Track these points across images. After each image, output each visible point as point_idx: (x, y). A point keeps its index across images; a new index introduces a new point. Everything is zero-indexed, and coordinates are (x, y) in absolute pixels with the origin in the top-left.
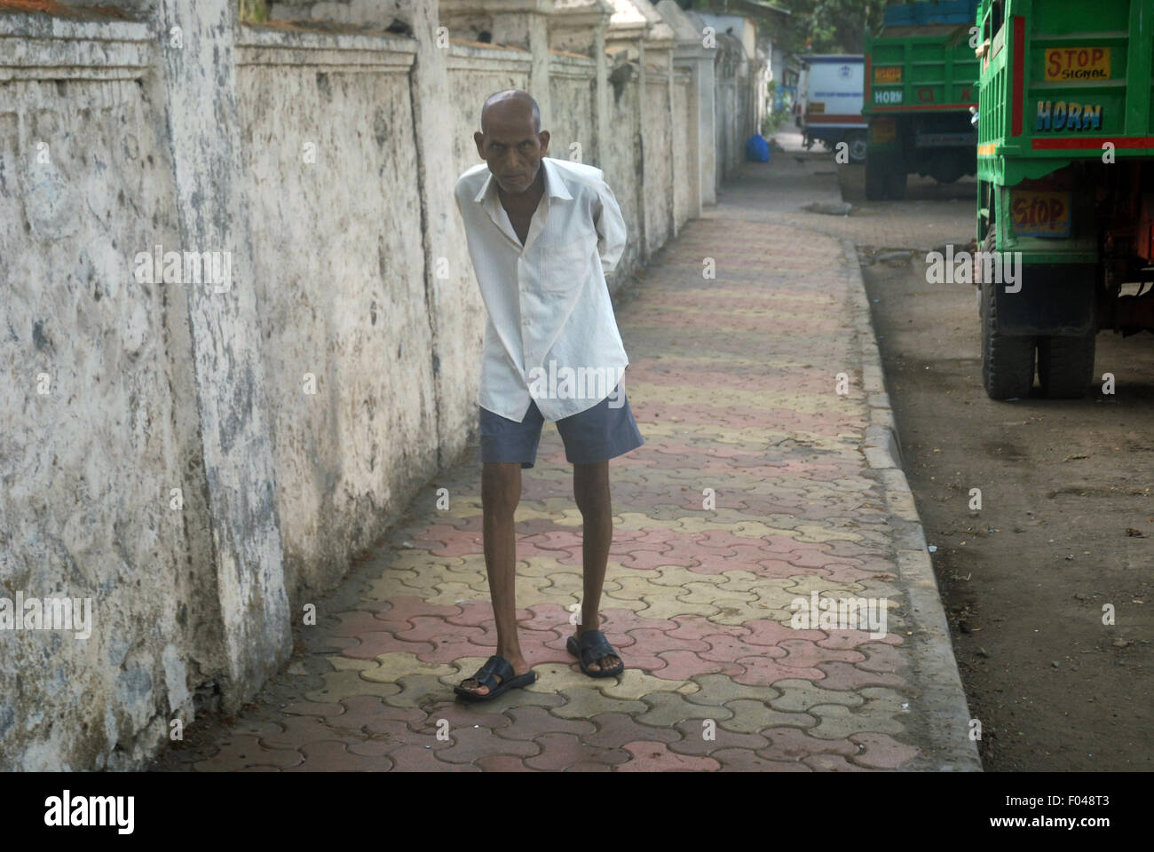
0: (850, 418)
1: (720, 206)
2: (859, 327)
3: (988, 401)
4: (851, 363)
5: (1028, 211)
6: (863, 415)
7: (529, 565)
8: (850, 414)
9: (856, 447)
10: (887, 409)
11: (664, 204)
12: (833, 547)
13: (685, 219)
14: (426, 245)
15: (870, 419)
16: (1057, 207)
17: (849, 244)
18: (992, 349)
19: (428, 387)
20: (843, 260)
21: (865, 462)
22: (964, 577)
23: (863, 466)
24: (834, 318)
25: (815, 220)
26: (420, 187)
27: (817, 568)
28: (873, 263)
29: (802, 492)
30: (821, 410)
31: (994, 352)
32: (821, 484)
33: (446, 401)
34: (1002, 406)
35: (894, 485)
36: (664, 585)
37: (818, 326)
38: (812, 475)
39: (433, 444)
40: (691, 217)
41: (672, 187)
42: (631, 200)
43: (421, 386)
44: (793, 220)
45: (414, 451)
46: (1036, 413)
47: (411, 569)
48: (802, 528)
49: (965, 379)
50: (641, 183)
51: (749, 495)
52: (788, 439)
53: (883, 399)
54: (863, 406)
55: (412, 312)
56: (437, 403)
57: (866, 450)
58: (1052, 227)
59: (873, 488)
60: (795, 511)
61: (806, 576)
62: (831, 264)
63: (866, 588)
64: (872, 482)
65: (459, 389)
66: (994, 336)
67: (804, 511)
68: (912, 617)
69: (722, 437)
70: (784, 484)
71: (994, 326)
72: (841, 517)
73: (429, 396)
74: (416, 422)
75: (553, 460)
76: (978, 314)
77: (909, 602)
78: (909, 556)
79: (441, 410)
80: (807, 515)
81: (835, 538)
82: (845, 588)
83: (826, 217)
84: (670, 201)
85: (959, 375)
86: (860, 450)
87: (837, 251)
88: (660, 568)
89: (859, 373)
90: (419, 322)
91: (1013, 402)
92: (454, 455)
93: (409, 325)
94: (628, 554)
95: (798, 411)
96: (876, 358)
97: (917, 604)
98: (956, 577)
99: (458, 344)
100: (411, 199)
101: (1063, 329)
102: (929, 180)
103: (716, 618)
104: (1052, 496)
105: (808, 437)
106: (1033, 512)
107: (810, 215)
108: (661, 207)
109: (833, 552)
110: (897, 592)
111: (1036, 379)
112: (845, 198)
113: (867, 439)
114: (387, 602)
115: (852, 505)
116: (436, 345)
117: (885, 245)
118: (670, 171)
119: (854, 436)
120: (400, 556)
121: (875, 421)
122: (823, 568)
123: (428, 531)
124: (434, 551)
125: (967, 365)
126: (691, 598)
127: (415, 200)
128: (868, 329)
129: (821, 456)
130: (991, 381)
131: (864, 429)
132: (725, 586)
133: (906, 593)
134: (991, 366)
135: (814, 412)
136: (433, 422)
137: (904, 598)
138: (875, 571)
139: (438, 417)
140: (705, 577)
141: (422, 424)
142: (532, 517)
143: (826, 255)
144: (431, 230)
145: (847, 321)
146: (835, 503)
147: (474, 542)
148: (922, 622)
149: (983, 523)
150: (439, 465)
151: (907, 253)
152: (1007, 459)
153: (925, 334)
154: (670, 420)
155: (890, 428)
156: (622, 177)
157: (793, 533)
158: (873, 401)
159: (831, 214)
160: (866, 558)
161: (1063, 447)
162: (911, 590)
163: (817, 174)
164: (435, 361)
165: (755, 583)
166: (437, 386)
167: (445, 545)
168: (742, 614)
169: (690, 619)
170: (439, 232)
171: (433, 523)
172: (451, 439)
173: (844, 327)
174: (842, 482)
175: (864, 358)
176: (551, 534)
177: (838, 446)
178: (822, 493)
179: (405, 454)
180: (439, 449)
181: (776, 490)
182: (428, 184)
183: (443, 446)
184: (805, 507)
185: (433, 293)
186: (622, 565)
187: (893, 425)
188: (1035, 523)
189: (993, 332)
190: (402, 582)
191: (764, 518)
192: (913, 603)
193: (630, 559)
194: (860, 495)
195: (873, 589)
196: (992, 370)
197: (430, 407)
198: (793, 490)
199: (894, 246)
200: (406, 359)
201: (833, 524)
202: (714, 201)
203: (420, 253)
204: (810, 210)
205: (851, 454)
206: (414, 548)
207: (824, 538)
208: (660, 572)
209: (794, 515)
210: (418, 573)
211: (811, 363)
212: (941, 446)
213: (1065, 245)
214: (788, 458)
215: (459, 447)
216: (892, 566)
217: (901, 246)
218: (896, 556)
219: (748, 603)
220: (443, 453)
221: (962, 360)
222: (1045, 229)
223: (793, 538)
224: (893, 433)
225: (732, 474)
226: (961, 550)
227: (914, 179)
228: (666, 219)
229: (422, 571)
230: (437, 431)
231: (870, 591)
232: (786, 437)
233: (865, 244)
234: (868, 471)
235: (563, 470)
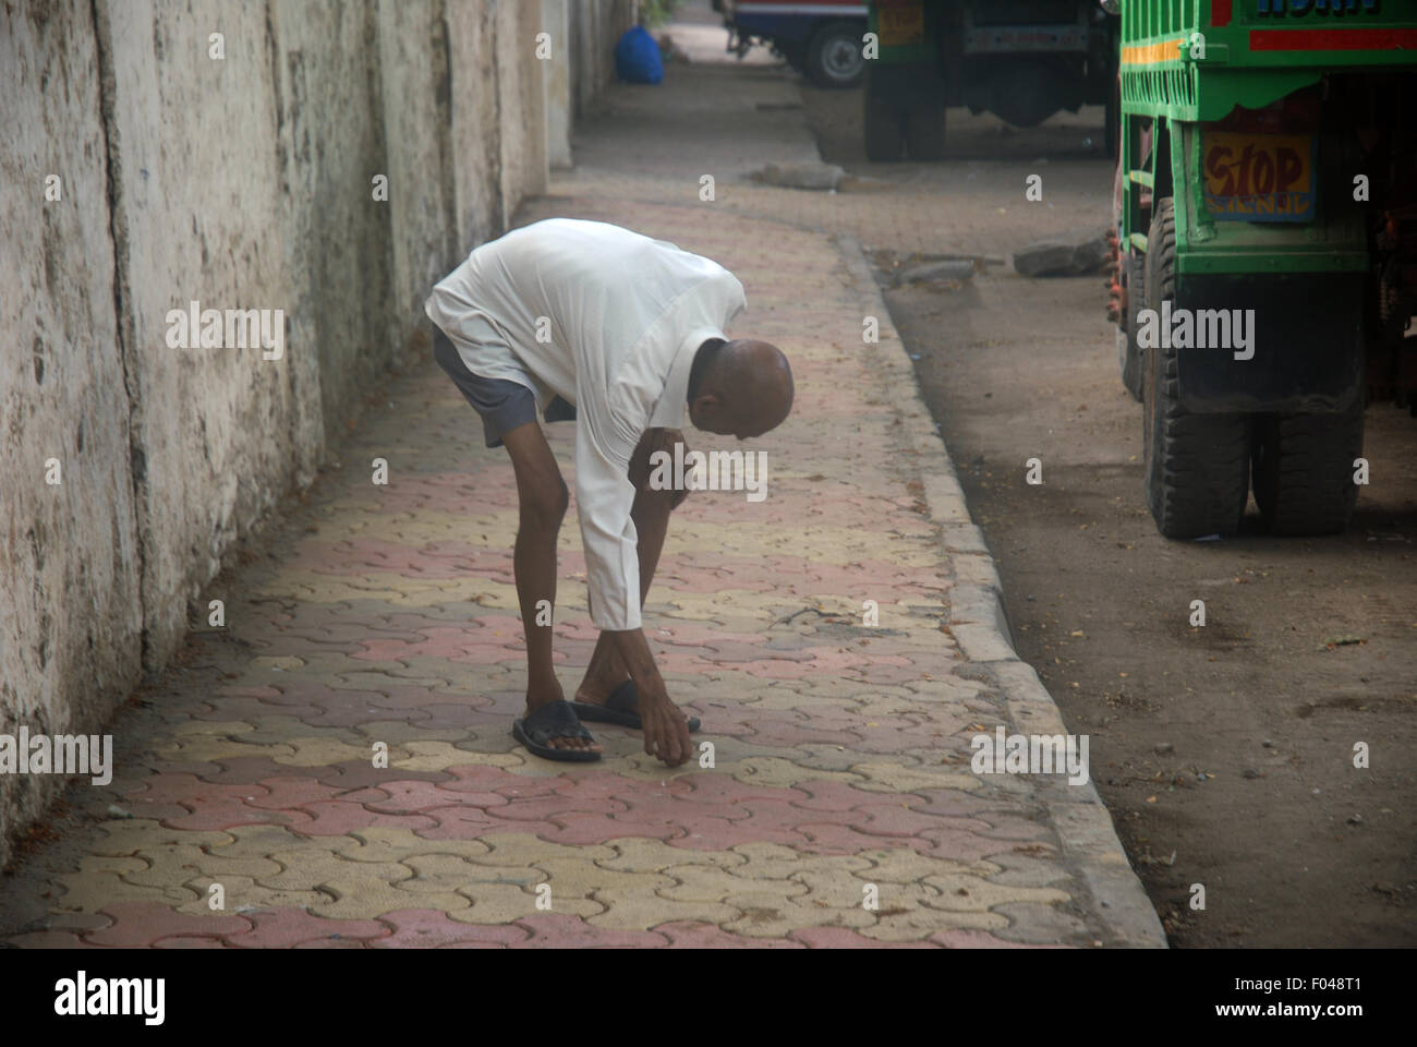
0: (915, 571)
1: (580, 170)
2: (900, 405)
3: (1161, 541)
4: (897, 471)
5: (1235, 172)
6: (940, 565)
7: (363, 842)
8: (913, 563)
9: (935, 624)
10: (981, 553)
11: (483, 165)
12: (929, 800)
13: (518, 196)
14: (117, 231)
15: (952, 574)
16: (1290, 164)
17: (849, 244)
18: (1169, 440)
19: (124, 511)
20: (846, 278)
21: (958, 650)
22: (1164, 859)
23: (955, 657)
24: (848, 387)
25: (775, 200)
26: (106, 116)
27: (907, 836)
28: (897, 284)
29: (851, 704)
30: (856, 559)
31: (1171, 445)
32: (885, 689)
33: (157, 537)
34: (1190, 550)
35: (1022, 689)
36: (628, 871)
37: (821, 402)
38: (864, 673)
39: (136, 624)
40: (529, 191)
41: (498, 131)
42: (429, 156)
43: (113, 506)
44: (730, 200)
45: (105, 637)
46: (1255, 562)
47: (135, 854)
48: (861, 768)
49: (1113, 502)
50: (448, 120)
51: (753, 711)
52: (806, 610)
53: (972, 537)
54: (936, 549)
55: (97, 361)
56: (141, 543)
57: (956, 630)
58: (1281, 203)
59: (982, 695)
60: (844, 738)
61: (889, 851)
62: (822, 286)
63: (1004, 869)
64: (977, 686)
65: (175, 516)
66: (1173, 415)
67: (862, 737)
68: (1096, 916)
69: (678, 607)
70: (816, 691)
71: (1173, 396)
72: (933, 747)
73: (127, 527)
74: (108, 578)
75: (362, 654)
76: (1119, 381)
77: (1088, 890)
78: (1073, 814)
79: (148, 556)
80: (867, 744)
81: (929, 783)
82: (965, 869)
83: (793, 194)
84: (494, 159)
85: (1100, 495)
86: (943, 629)
87: (829, 259)
88: (615, 842)
89: (916, 488)
90: (108, 381)
91: (1209, 544)
92: (171, 646)
93: (93, 386)
94: (548, 819)
95: (816, 559)
96: (942, 461)
97: (1102, 893)
98: (1149, 859)
99: (171, 427)
100: (91, 139)
101: (1305, 400)
102: (989, 119)
103: (739, 925)
104: (1306, 712)
105: (843, 606)
106: (1274, 742)
107: (762, 190)
108: (479, 172)
109: (929, 808)
110: (1061, 875)
111: (1251, 500)
112: (827, 157)
113: (954, 609)
114: (100, 912)
115: (949, 726)
116: (138, 427)
117: (917, 249)
118: (493, 99)
119: (929, 603)
120: (107, 833)
121: (963, 577)
122: (917, 836)
123: (150, 787)
124: (171, 821)
125: (1110, 477)
126: (681, 892)
127: (96, 142)
128: (916, 407)
129: (871, 640)
130: (1167, 503)
131: (945, 591)
132: (742, 871)
133: (1079, 876)
134: (1166, 472)
135: (843, 561)
136: (135, 578)
137: (1078, 883)
138: (1013, 840)
139: (142, 571)
140: (701, 856)
141: (116, 583)
142: (346, 757)
143: (809, 268)
144: (126, 202)
145: (874, 393)
146: (916, 724)
147: (245, 802)
148: (1119, 924)
149: (1183, 764)
150: (144, 665)
151: (964, 264)
152: (1212, 648)
153: (1020, 419)
154: (572, 578)
155: (994, 589)
156: (414, 109)
157: (849, 776)
158: (953, 540)
159: (800, 187)
160: (995, 819)
161: (1315, 624)
162: (1087, 871)
163: (761, 108)
164: (137, 457)
165: (799, 864)
166: (140, 507)
167: (191, 811)
168: (783, 918)
169: (688, 928)
170: (139, 204)
171: (155, 772)
172: (166, 614)
173: (871, 403)
174: (923, 685)
175: (923, 462)
176: (391, 787)
177: (903, 623)
178: (889, 706)
179: (90, 641)
180: (144, 633)
181: (803, 702)
182: (120, 110)
183: (153, 626)
184: (861, 730)
185: (132, 325)
186: (539, 837)
187: (998, 585)
188: (1280, 761)
189: (1170, 408)
190: (121, 876)
191: (792, 752)
192: (1096, 891)
193: (554, 828)
194: (961, 709)
195: (1017, 869)
196: (1168, 480)
197: (128, 549)
198: (834, 701)
199: (936, 251)
200: (90, 454)
201: (920, 760)
202: (567, 161)
203: (105, 246)
204: (760, 179)
205: (928, 636)
206: (130, 817)
207: (908, 785)
208: (616, 848)
209: (846, 746)
210: (150, 862)
211: (820, 470)
212: (1083, 625)
213: (1307, 237)
214: (812, 645)
215: (178, 630)
216: (1043, 830)
217: (949, 251)
218: (1049, 814)
219: (790, 898)
220: (151, 641)
221: (1100, 466)
222: (1268, 207)
223: (851, 785)
224: (1000, 597)
225: (714, 674)
226: (1149, 812)
227: (958, 118)
228: (488, 195)
229: (157, 857)
230: (141, 596)
231: (1011, 875)
232: (802, 606)
233: (876, 247)
234: (965, 666)
235: (386, 673)
